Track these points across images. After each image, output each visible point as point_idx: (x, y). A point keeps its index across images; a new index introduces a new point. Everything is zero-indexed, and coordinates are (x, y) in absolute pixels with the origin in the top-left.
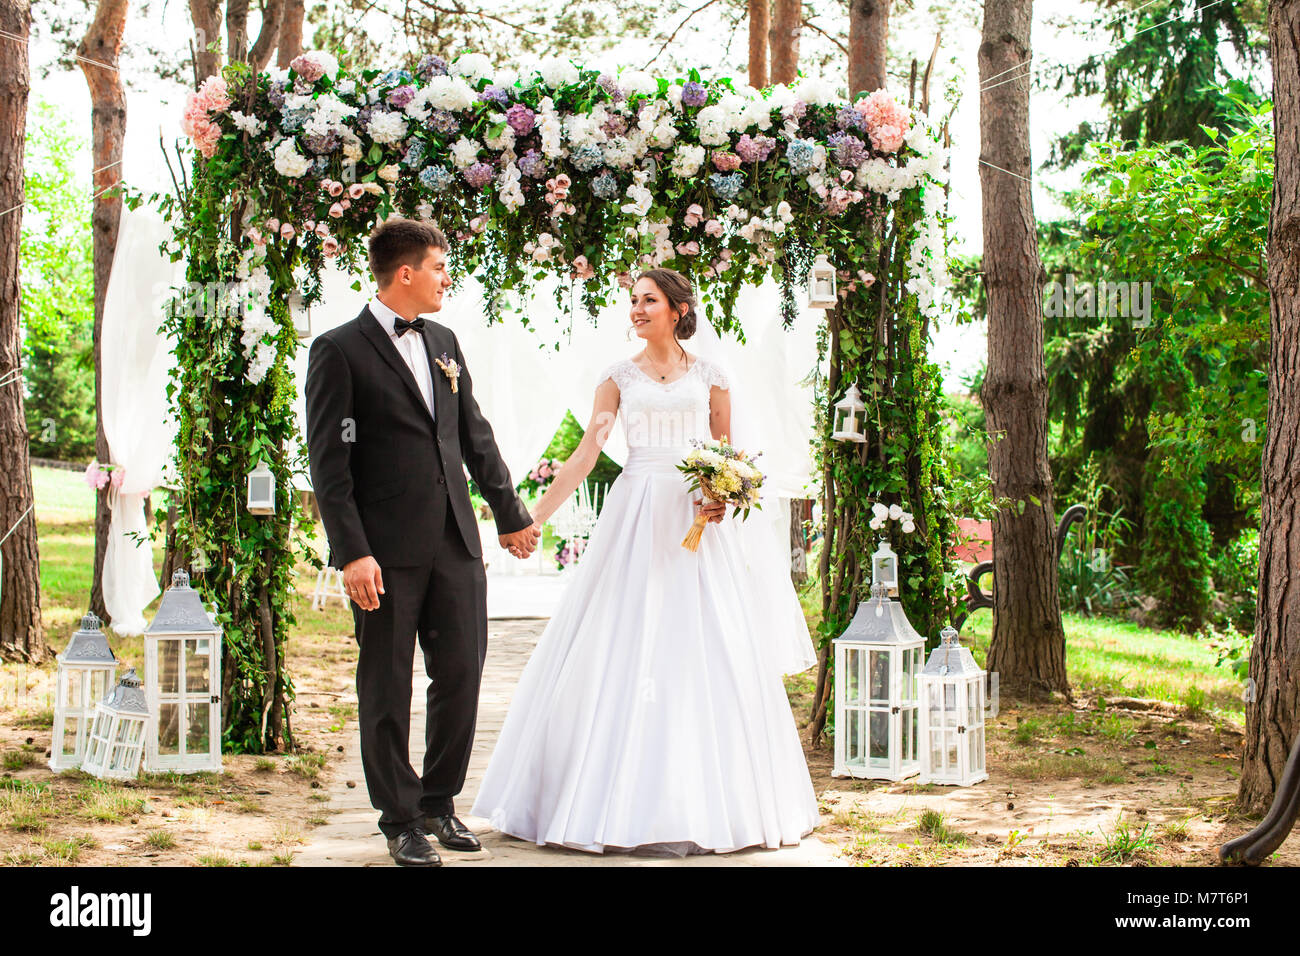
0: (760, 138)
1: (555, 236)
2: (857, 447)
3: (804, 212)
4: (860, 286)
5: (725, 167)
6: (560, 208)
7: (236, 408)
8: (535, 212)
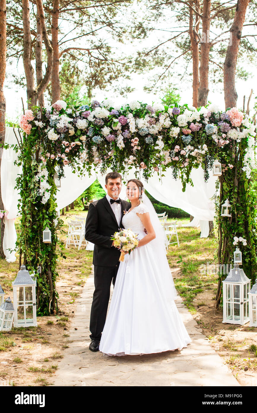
0: (197, 124)
1: (134, 156)
2: (229, 218)
3: (211, 147)
4: (229, 169)
5: (186, 133)
6: (135, 148)
7: (39, 211)
8: (128, 149)
